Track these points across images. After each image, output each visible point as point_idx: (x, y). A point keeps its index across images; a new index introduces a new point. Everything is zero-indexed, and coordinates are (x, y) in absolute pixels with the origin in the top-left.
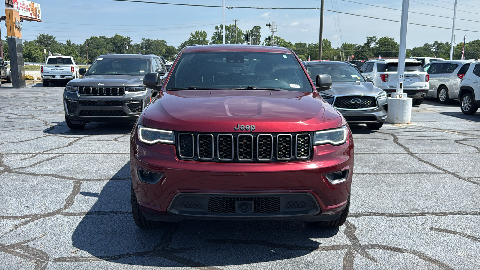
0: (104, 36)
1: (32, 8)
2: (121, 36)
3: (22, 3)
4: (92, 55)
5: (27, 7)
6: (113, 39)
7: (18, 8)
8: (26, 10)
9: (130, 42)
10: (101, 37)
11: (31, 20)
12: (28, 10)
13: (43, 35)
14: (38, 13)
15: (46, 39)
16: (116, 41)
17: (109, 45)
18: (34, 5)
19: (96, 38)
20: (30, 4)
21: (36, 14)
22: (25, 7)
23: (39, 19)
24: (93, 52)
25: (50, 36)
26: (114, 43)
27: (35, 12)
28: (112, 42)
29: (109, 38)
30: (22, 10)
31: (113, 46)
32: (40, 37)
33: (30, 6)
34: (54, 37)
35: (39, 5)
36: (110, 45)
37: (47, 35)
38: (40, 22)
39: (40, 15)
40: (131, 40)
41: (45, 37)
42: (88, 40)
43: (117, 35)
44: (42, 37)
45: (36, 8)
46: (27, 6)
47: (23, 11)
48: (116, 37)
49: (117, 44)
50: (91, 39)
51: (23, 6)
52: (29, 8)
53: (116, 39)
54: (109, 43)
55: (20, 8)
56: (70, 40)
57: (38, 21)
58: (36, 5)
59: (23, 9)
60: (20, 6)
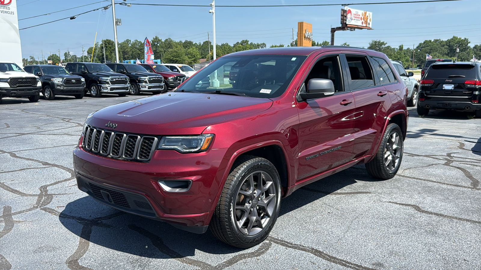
0: (439, 39)
1: (364, 17)
2: (459, 38)
3: (355, 13)
4: (422, 59)
5: (359, 17)
6: (449, 41)
7: (351, 18)
8: (358, 19)
9: (468, 44)
10: (436, 41)
11: (361, 29)
12: (360, 19)
13: (376, 42)
14: (368, 21)
15: (377, 46)
16: (452, 43)
17: (443, 48)
18: (366, 14)
19: (430, 41)
20: (363, 13)
21: (367, 22)
22: (357, 16)
23: (369, 27)
24: (424, 57)
25: (381, 43)
26: (449, 46)
27: (366, 20)
28: (447, 45)
29: (444, 41)
30: (354, 19)
31: (448, 49)
32: (373, 44)
33: (362, 15)
34: (385, 43)
35: (371, 13)
36: (445, 48)
37: (379, 42)
38: (369, 29)
39: (371, 23)
40: (469, 41)
41: (377, 43)
42: (420, 44)
43: (454, 37)
44: (374, 44)
45: (368, 16)
46: (360, 15)
47: (356, 21)
48: (452, 39)
49: (452, 46)
50: (424, 43)
51: (356, 16)
52: (361, 18)
53: (452, 42)
54: (443, 46)
55: (353, 18)
56: (402, 45)
57: (368, 29)
58: (368, 13)
59: (356, 19)
60: (353, 16)
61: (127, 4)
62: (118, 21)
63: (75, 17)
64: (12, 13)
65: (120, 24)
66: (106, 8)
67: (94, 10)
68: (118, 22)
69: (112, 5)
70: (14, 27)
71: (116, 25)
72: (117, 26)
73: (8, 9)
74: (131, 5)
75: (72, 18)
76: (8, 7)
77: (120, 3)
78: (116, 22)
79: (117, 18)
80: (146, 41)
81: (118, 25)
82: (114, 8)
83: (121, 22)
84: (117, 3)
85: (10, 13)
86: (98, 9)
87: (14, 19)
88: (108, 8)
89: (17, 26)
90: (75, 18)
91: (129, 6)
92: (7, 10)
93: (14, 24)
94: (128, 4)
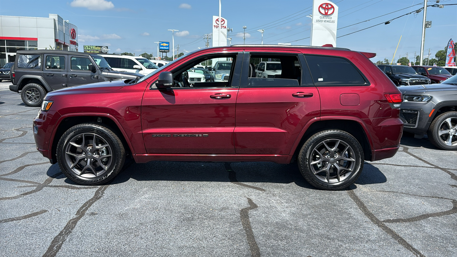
61: (439, 5)
62: (428, 23)
63: (390, 21)
64: (333, 22)
65: (430, 26)
66: (418, 11)
67: (407, 14)
68: (428, 25)
69: (424, 8)
70: (332, 34)
71: (425, 27)
72: (426, 29)
73: (330, 18)
74: (444, 6)
75: (386, 23)
76: (330, 17)
77: (433, 5)
78: (426, 25)
79: (427, 21)
80: (449, 42)
81: (427, 27)
82: (426, 11)
83: (431, 24)
84: (430, 6)
85: (332, 22)
86: (411, 13)
87: (334, 27)
88: (420, 12)
89: (335, 32)
90: (389, 23)
91: (441, 7)
92: (329, 20)
93: (333, 31)
94: (441, 5)
